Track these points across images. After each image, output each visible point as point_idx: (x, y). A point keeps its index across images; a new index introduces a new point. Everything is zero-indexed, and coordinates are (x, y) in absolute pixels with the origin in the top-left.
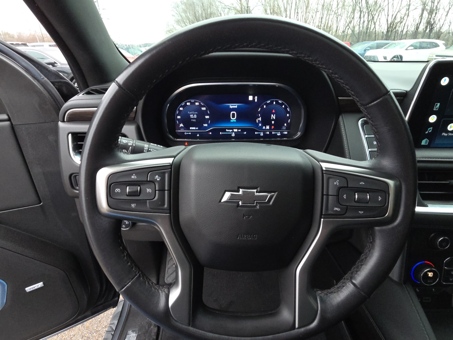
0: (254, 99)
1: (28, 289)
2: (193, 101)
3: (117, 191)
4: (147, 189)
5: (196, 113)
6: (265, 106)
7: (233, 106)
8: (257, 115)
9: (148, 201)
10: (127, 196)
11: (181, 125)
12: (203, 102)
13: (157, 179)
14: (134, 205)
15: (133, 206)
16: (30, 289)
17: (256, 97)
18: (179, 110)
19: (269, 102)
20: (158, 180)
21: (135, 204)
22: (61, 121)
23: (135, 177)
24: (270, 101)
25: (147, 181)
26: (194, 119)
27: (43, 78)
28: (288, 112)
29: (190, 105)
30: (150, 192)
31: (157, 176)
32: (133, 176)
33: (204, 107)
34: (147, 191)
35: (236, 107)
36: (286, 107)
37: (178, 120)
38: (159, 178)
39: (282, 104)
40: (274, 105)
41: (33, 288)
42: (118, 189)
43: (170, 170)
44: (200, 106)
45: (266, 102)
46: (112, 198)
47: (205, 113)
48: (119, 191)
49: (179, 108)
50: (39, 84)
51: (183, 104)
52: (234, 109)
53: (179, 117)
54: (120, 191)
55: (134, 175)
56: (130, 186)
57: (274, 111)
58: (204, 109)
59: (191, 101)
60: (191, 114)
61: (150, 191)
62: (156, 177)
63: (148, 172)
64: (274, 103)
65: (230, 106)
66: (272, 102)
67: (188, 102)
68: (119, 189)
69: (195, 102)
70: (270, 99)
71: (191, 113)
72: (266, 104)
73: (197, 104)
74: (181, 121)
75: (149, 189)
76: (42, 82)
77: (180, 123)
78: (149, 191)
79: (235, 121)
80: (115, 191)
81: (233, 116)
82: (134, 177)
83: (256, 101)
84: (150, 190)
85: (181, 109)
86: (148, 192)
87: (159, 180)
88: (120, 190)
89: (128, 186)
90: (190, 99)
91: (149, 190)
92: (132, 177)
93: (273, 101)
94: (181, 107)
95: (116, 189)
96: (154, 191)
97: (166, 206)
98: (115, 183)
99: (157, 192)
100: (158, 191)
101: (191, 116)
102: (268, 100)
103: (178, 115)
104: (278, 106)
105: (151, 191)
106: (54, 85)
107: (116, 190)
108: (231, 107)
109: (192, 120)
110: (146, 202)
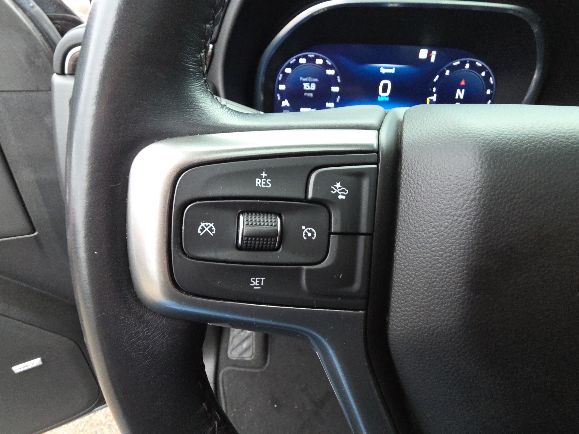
0: (429, 57)
1: (17, 369)
2: (311, 55)
3: (203, 229)
4: (303, 227)
5: (316, 80)
6: (447, 73)
7: (386, 69)
8: (430, 89)
9: (305, 267)
10: (239, 248)
11: (285, 103)
12: (331, 59)
13: (337, 194)
14: (260, 280)
15: (255, 286)
16: (20, 368)
17: (434, 53)
18: (283, 73)
19: (456, 63)
20: (340, 197)
21: (263, 279)
22: (58, 74)
23: (266, 184)
24: (461, 62)
25: (306, 199)
26: (310, 91)
27: (33, 7)
28: (490, 87)
29: (306, 63)
30: (314, 238)
31: (338, 185)
32: (261, 178)
33: (331, 68)
34: (304, 234)
35: (393, 71)
36: (488, 76)
37: (281, 92)
38: (343, 191)
39: (482, 69)
40: (467, 70)
41: (25, 367)
42: (207, 224)
43: (375, 166)
44: (325, 66)
45: (451, 63)
46: (185, 254)
47: (332, 80)
48: (212, 231)
49: (284, 69)
50: (25, 16)
51: (292, 61)
52: (387, 76)
53: (282, 87)
54: (214, 232)
55: (264, 175)
56: (248, 214)
57: (463, 83)
58: (331, 72)
59: (307, 55)
60: (306, 82)
61: (313, 236)
62: (336, 188)
63: (310, 169)
64: (467, 66)
65: (381, 69)
66: (463, 64)
67: (303, 57)
68: (211, 225)
69: (317, 57)
70: (459, 59)
71: (305, 80)
72: (452, 68)
73: (319, 61)
74: (285, 95)
75: (310, 229)
76: (30, 14)
77: (283, 99)
78: (309, 234)
79: (387, 99)
80: (199, 232)
81: (385, 90)
82: (263, 183)
83: (433, 60)
84: (314, 230)
85: (288, 70)
86: (305, 238)
87: (344, 197)
88: (214, 228)
89: (242, 213)
90: (307, 52)
91: (310, 231)
92: (257, 183)
93: (466, 62)
94: (288, 66)
95: (202, 225)
96: (327, 233)
97: (357, 286)
98: (197, 203)
99: (334, 239)
100: (337, 236)
101: (306, 86)
102: (455, 59)
103: (281, 82)
104: (474, 73)
105: (315, 234)
106: (54, 24)
107: (200, 228)
108: (383, 71)
109: (306, 94)
110: (299, 271)
